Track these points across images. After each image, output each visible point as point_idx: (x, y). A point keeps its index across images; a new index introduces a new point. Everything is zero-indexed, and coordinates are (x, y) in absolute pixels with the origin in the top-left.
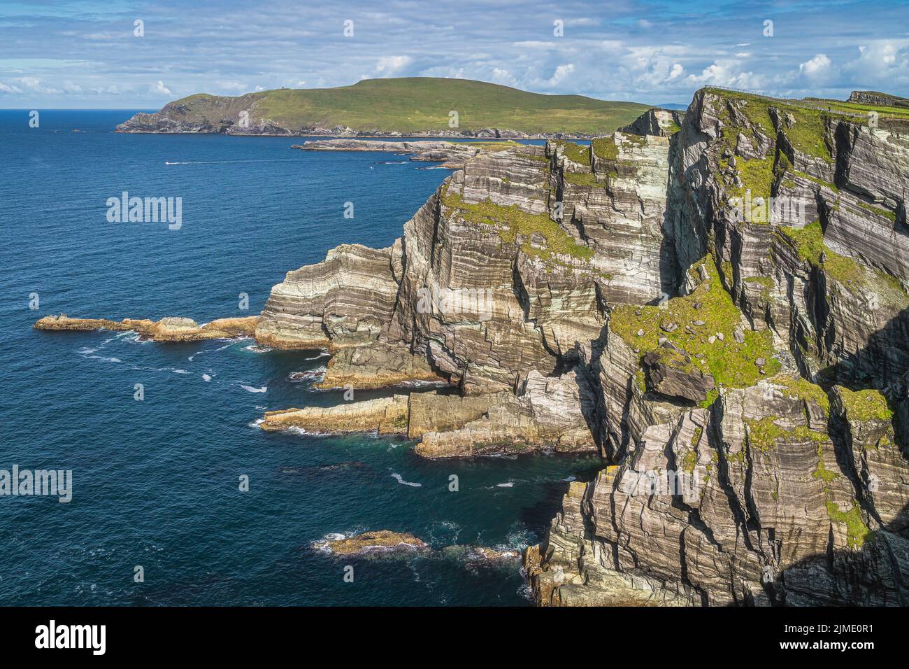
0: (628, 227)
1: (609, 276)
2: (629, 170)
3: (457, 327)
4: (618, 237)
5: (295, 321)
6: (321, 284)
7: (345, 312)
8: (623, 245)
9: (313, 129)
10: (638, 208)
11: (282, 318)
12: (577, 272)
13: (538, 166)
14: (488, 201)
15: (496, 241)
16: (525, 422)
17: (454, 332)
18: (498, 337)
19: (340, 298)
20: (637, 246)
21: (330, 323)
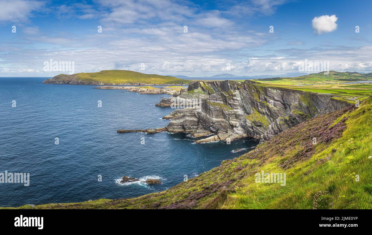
0: (237, 104)
1: (237, 112)
2: (235, 96)
3: (216, 124)
4: (236, 106)
5: (177, 127)
6: (181, 120)
7: (188, 124)
8: (237, 107)
9: (92, 83)
10: (237, 101)
11: (175, 127)
12: (232, 112)
13: (220, 96)
14: (214, 102)
15: (218, 109)
16: (237, 135)
17: (215, 125)
18: (223, 124)
19: (187, 122)
20: (239, 107)
21: (185, 127)
